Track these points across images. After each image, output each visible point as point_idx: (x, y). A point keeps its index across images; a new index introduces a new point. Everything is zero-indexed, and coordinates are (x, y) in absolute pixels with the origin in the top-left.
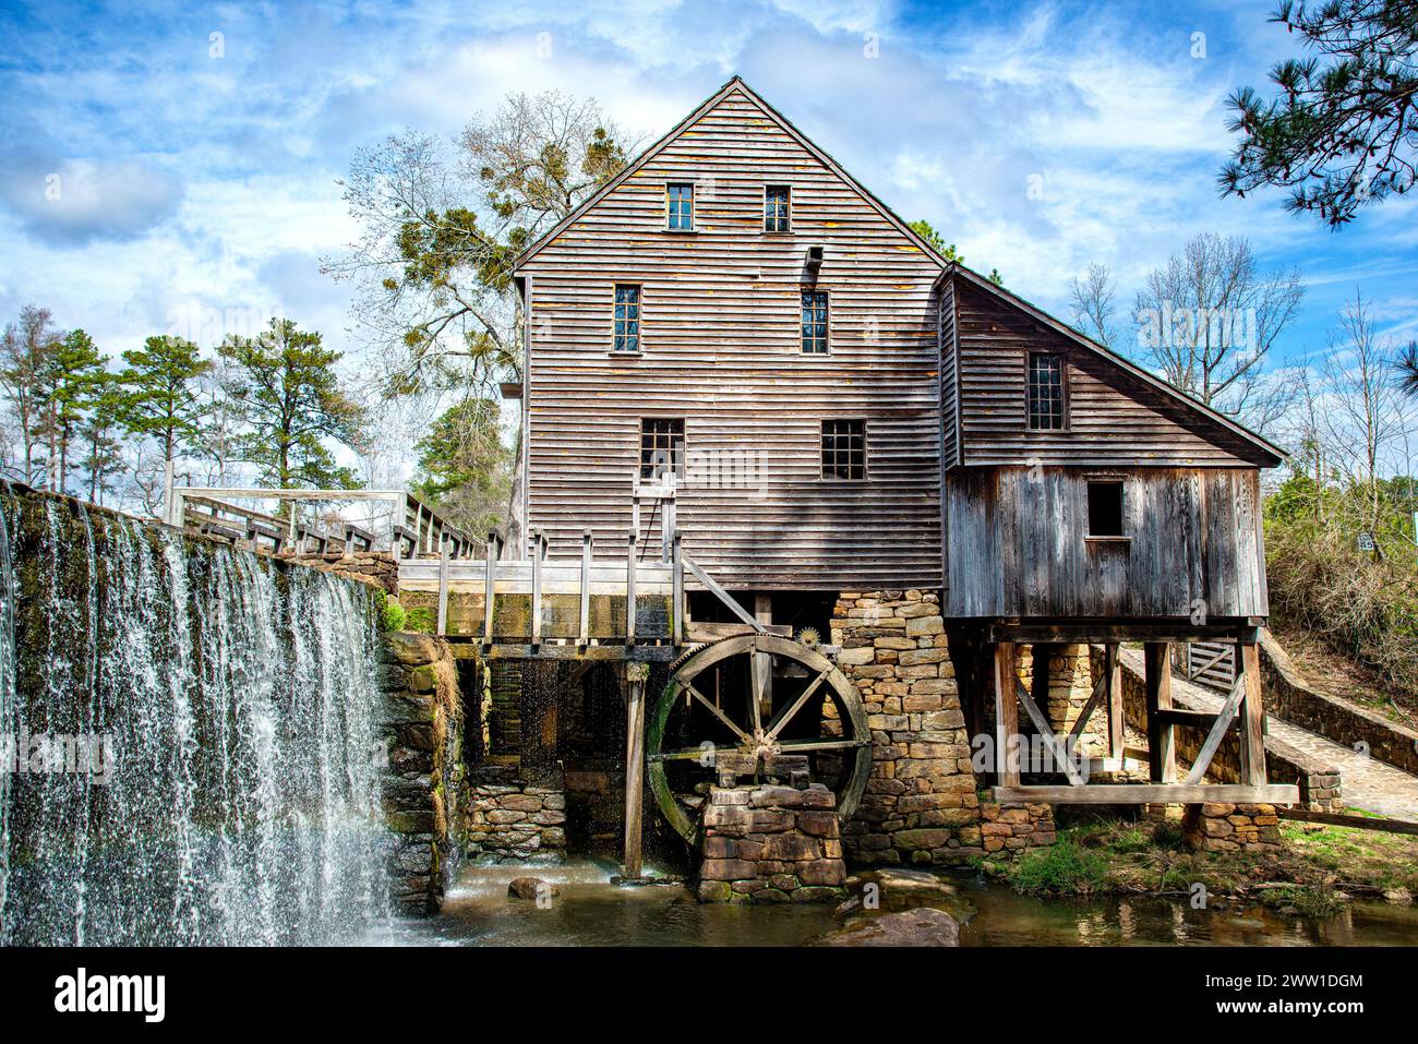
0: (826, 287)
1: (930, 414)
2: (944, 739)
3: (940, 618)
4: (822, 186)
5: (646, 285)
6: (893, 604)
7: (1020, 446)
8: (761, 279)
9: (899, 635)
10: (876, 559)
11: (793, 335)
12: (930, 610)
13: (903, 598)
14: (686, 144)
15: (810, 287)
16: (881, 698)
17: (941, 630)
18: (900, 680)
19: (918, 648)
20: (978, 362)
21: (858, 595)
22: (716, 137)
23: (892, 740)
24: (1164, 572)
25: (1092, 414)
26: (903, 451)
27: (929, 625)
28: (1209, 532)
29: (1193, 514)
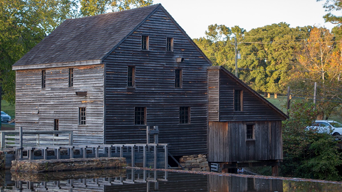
0: (181, 68)
1: (205, 105)
3: (207, 162)
4: (181, 38)
5: (136, 67)
6: (195, 158)
7: (232, 116)
8: (165, 66)
9: (198, 167)
10: (192, 146)
11: (173, 82)
12: (205, 160)
13: (198, 157)
14: (147, 24)
15: (177, 68)
17: (208, 165)
21: (187, 156)
22: (154, 22)
24: (262, 148)
25: (248, 107)
26: (198, 115)
27: (205, 164)
28: (271, 138)
29: (268, 133)
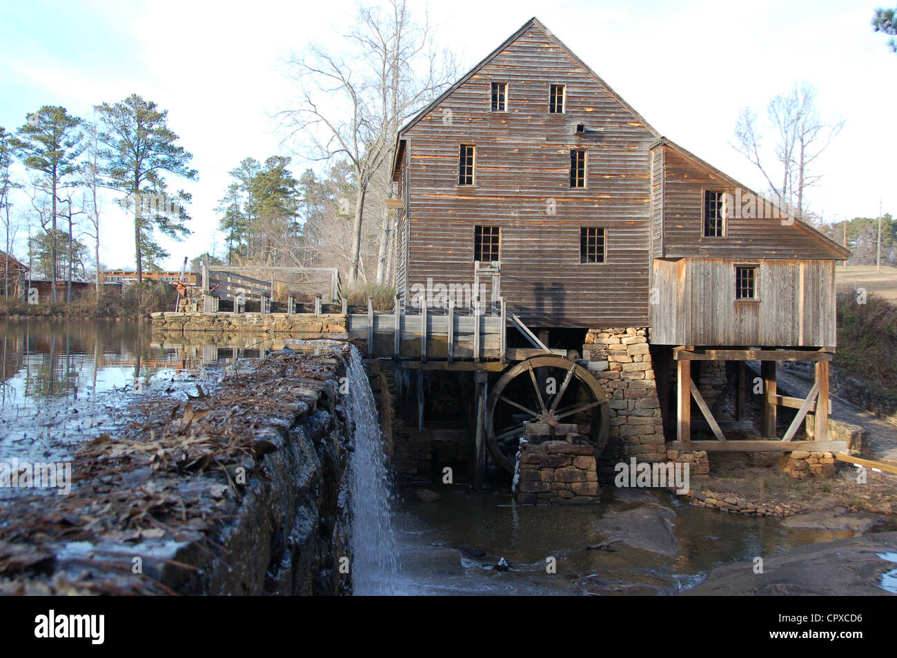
0: (584, 148)
1: (645, 225)
2: (647, 414)
3: (647, 345)
4: (584, 85)
5: (478, 145)
6: (619, 336)
7: (698, 246)
8: (546, 143)
9: (623, 354)
10: (611, 310)
11: (565, 177)
12: (641, 340)
13: (625, 333)
14: (504, 58)
15: (575, 148)
16: (612, 390)
17: (647, 351)
18: (623, 380)
19: (633, 362)
20: (675, 196)
21: (599, 331)
22: (521, 54)
23: (617, 415)
24: (778, 319)
25: (740, 227)
26: (628, 246)
27: (640, 349)
28: (805, 298)
29: (796, 287)
